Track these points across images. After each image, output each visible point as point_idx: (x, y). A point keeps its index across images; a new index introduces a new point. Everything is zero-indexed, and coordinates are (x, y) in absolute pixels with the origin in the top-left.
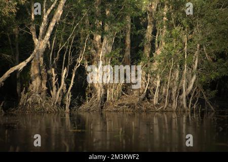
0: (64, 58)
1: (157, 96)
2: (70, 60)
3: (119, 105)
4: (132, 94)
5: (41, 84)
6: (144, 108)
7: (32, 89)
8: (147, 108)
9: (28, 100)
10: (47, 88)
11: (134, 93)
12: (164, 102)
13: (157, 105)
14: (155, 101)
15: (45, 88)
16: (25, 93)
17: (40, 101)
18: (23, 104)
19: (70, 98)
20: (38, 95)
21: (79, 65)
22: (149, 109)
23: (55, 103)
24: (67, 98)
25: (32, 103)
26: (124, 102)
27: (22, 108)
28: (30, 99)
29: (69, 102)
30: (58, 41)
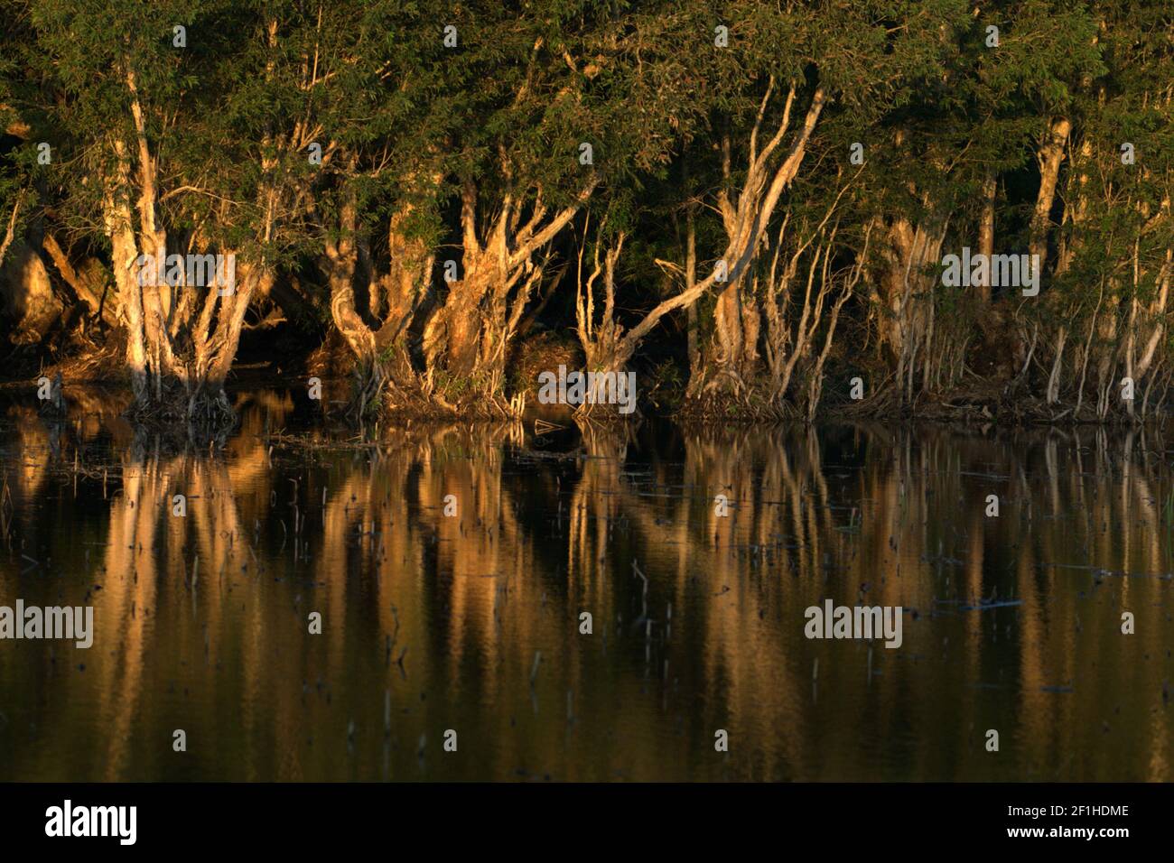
0: (812, 276)
1: (1057, 381)
2: (827, 281)
3: (954, 402)
4: (992, 374)
5: (743, 344)
6: (1019, 413)
7: (720, 357)
8: (1027, 411)
9: (709, 386)
10: (758, 355)
11: (996, 371)
12: (1076, 398)
13: (1055, 406)
14: (1052, 395)
15: (754, 355)
16: (701, 367)
17: (740, 389)
18: (694, 397)
19: (820, 384)
20: (733, 374)
21: (849, 295)
22: (1034, 416)
23: (780, 395)
24: (814, 382)
25: (718, 393)
26: (968, 394)
27: (691, 406)
28: (713, 384)
29: (819, 392)
30: (790, 231)
